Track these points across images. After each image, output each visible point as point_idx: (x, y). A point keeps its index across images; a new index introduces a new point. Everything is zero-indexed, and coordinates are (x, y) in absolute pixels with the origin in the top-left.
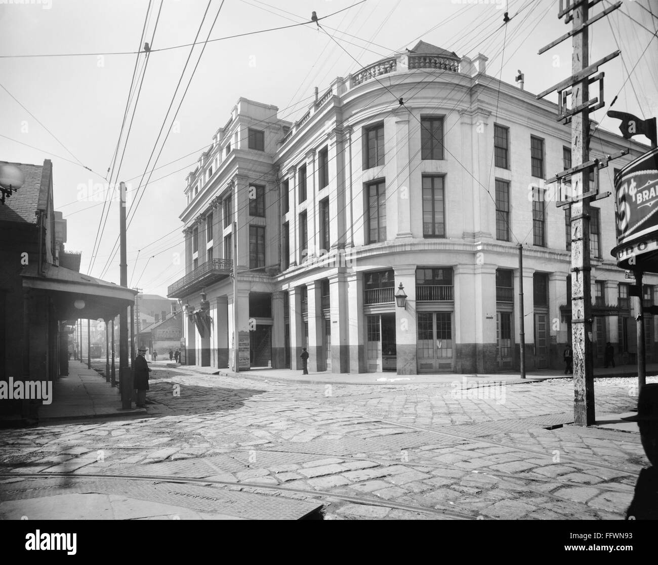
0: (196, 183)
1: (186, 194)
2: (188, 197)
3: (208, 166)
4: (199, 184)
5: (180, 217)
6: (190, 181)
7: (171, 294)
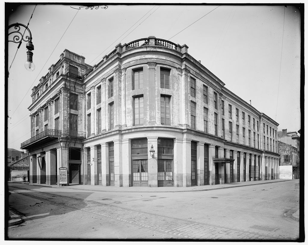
0: (38, 92)
1: (32, 97)
2: (33, 98)
3: (46, 83)
4: (39, 92)
5: (28, 108)
6: (34, 91)
7: (23, 147)
